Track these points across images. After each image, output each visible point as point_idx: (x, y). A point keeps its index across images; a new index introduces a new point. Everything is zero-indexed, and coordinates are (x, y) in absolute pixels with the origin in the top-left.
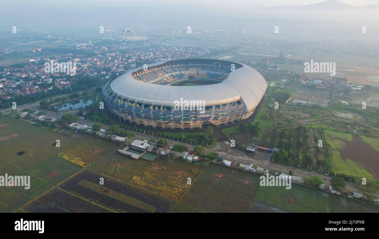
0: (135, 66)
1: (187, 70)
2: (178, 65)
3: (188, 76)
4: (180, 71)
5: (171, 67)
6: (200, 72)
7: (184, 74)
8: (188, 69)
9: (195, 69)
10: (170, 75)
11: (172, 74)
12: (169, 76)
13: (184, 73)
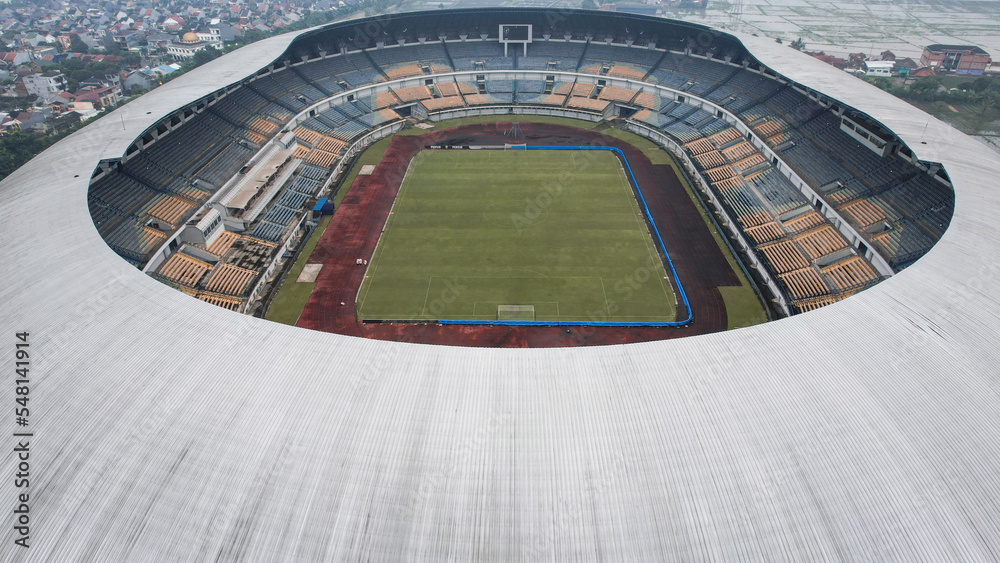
0: (61, 88)
1: (380, 77)
2: (324, 56)
3: (391, 107)
4: (344, 87)
5: (294, 69)
6: (440, 80)
7: (369, 97)
8: (381, 71)
9: (411, 67)
10: (304, 119)
11: (312, 113)
12: (304, 124)
13: (369, 93)
